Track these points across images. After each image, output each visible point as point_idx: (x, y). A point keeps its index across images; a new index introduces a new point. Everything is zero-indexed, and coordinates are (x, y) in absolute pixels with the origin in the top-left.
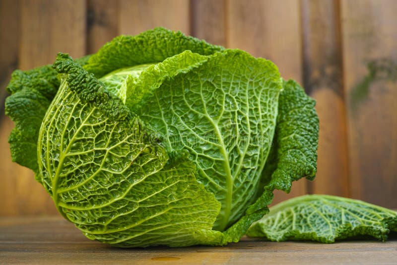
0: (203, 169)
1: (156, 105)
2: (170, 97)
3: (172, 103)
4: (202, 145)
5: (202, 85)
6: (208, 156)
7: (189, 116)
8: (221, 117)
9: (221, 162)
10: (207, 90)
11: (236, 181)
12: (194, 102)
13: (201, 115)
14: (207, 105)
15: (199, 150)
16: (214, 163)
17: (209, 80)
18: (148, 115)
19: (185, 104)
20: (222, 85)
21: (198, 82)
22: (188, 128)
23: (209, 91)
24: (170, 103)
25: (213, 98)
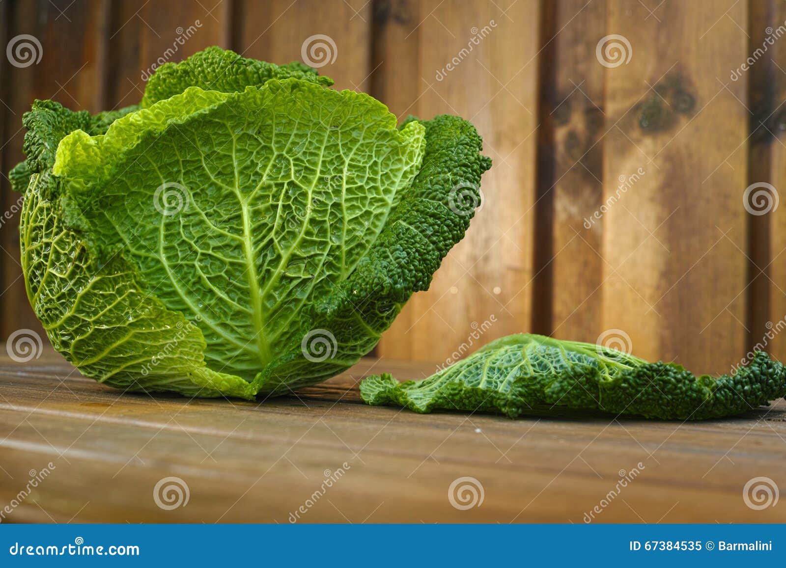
0: (204, 276)
1: (155, 174)
2: (178, 161)
3: (183, 171)
4: (210, 238)
5: (234, 141)
6: (219, 255)
7: (209, 192)
8: (257, 192)
9: (240, 265)
10: (247, 148)
11: (269, 297)
12: (220, 169)
13: (226, 189)
14: (241, 173)
15: (206, 246)
16: (227, 267)
17: (250, 132)
18: (142, 190)
19: (205, 172)
20: (274, 139)
21: (229, 135)
22: (198, 210)
23: (249, 150)
24: (179, 171)
25: (252, 161)
